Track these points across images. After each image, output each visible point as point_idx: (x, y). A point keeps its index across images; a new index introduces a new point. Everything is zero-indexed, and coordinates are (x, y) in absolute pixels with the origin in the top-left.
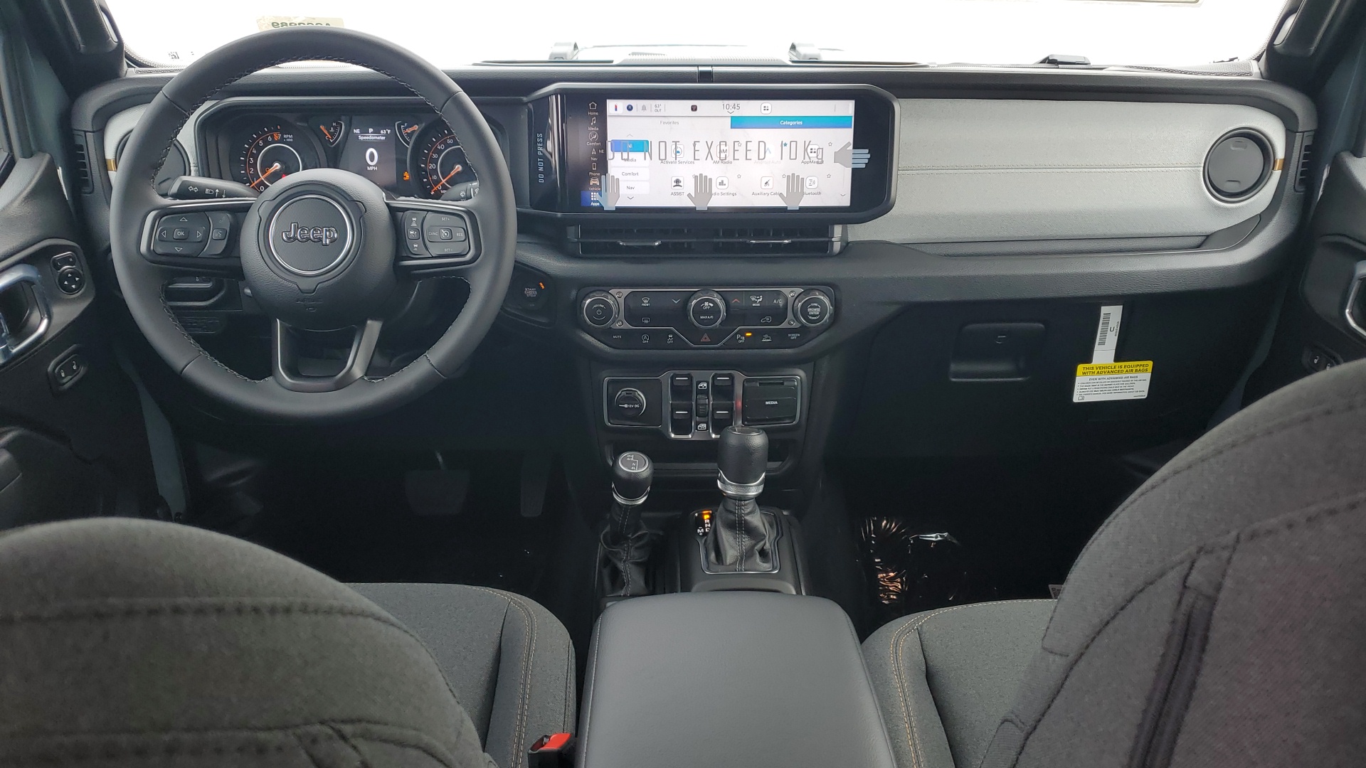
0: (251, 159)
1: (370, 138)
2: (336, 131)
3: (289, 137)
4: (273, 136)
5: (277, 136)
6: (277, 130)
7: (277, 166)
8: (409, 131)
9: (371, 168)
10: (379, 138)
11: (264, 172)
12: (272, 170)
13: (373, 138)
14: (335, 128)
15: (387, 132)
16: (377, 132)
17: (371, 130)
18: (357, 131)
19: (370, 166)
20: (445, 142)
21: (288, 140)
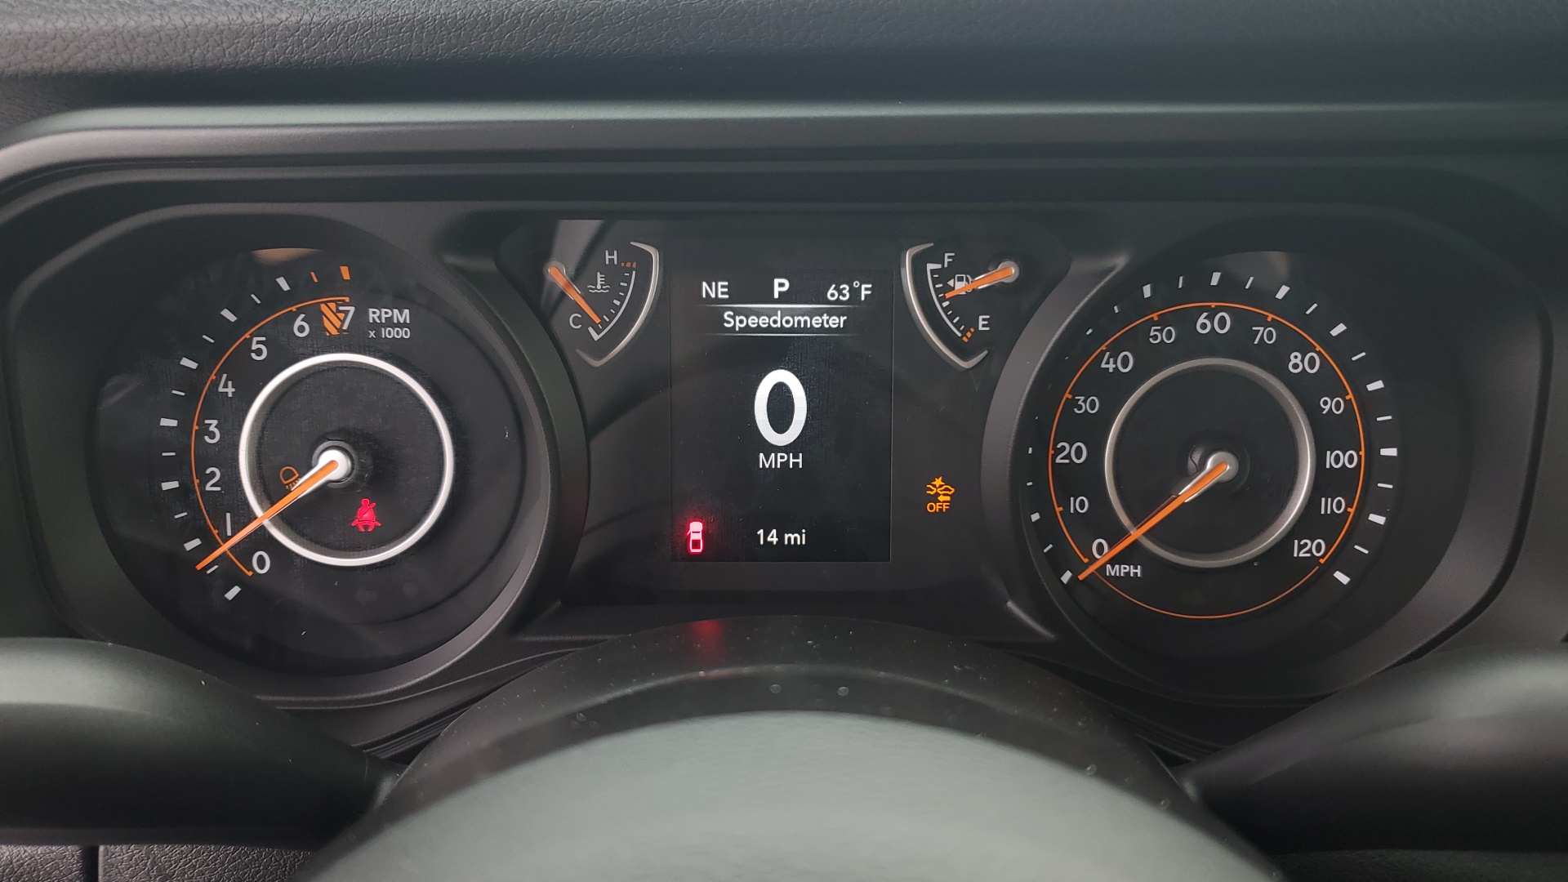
0: (213, 424)
1: (778, 321)
2: (616, 291)
3: (394, 321)
4: (315, 318)
5: (338, 316)
6: (329, 286)
7: (333, 464)
8: (960, 286)
9: (775, 461)
10: (816, 322)
11: (270, 491)
12: (304, 486)
13: (793, 321)
14: (615, 276)
15: (855, 293)
16: (806, 291)
17: (781, 286)
18: (718, 290)
19: (770, 449)
20: (1137, 341)
21: (389, 333)
